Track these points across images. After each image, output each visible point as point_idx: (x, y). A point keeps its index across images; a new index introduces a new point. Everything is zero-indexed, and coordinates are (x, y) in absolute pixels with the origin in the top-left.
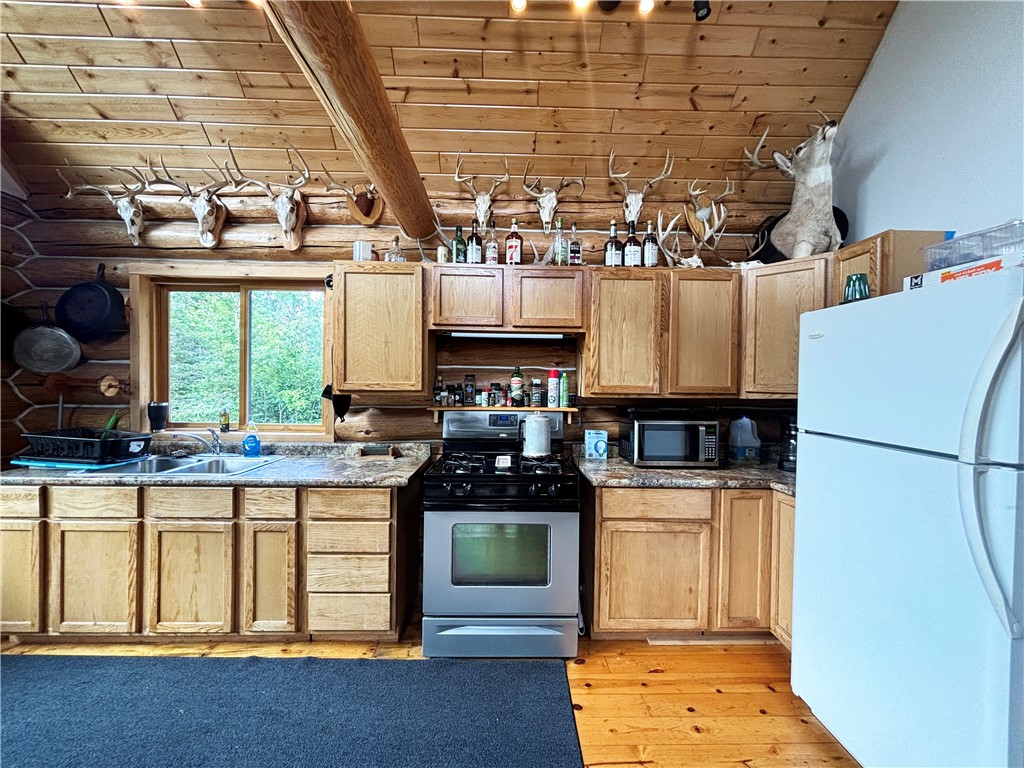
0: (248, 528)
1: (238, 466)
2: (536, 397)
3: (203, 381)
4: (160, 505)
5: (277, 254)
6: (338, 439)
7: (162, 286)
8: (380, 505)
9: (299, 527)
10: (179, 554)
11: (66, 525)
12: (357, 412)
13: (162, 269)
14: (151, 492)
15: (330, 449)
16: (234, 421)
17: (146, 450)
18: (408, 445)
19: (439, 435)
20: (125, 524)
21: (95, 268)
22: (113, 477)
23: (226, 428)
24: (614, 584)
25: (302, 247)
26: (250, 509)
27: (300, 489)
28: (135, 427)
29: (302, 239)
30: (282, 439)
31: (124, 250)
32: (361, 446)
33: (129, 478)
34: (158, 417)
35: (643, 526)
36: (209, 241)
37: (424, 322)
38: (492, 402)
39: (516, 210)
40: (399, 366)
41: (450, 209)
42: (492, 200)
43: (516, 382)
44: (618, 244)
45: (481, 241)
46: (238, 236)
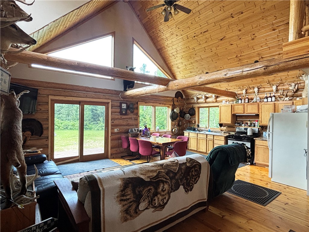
0: (208, 139)
1: (207, 133)
2: (253, 125)
3: (204, 119)
4: (200, 136)
5: (213, 102)
6: (221, 131)
7: (199, 108)
8: (223, 138)
9: (213, 140)
10: (201, 142)
11: (191, 137)
12: (224, 127)
13: (199, 106)
14: (198, 134)
15: (220, 132)
16: (207, 127)
17: (197, 130)
18: (231, 132)
19: (236, 131)
20: (196, 138)
21: (192, 106)
22: (195, 132)
23: (206, 128)
24: (258, 155)
25: (216, 101)
26: (208, 137)
27: (214, 135)
28: (196, 127)
29: (216, 100)
30: (214, 130)
31: (195, 103)
32: (224, 132)
33: (196, 132)
34: (198, 126)
35: (263, 147)
36: (204, 102)
37: (232, 113)
38: (245, 126)
39: (251, 91)
40: (228, 120)
41: (239, 92)
42: (246, 90)
43: (249, 122)
44: (267, 98)
45: (241, 99)
46: (208, 100)
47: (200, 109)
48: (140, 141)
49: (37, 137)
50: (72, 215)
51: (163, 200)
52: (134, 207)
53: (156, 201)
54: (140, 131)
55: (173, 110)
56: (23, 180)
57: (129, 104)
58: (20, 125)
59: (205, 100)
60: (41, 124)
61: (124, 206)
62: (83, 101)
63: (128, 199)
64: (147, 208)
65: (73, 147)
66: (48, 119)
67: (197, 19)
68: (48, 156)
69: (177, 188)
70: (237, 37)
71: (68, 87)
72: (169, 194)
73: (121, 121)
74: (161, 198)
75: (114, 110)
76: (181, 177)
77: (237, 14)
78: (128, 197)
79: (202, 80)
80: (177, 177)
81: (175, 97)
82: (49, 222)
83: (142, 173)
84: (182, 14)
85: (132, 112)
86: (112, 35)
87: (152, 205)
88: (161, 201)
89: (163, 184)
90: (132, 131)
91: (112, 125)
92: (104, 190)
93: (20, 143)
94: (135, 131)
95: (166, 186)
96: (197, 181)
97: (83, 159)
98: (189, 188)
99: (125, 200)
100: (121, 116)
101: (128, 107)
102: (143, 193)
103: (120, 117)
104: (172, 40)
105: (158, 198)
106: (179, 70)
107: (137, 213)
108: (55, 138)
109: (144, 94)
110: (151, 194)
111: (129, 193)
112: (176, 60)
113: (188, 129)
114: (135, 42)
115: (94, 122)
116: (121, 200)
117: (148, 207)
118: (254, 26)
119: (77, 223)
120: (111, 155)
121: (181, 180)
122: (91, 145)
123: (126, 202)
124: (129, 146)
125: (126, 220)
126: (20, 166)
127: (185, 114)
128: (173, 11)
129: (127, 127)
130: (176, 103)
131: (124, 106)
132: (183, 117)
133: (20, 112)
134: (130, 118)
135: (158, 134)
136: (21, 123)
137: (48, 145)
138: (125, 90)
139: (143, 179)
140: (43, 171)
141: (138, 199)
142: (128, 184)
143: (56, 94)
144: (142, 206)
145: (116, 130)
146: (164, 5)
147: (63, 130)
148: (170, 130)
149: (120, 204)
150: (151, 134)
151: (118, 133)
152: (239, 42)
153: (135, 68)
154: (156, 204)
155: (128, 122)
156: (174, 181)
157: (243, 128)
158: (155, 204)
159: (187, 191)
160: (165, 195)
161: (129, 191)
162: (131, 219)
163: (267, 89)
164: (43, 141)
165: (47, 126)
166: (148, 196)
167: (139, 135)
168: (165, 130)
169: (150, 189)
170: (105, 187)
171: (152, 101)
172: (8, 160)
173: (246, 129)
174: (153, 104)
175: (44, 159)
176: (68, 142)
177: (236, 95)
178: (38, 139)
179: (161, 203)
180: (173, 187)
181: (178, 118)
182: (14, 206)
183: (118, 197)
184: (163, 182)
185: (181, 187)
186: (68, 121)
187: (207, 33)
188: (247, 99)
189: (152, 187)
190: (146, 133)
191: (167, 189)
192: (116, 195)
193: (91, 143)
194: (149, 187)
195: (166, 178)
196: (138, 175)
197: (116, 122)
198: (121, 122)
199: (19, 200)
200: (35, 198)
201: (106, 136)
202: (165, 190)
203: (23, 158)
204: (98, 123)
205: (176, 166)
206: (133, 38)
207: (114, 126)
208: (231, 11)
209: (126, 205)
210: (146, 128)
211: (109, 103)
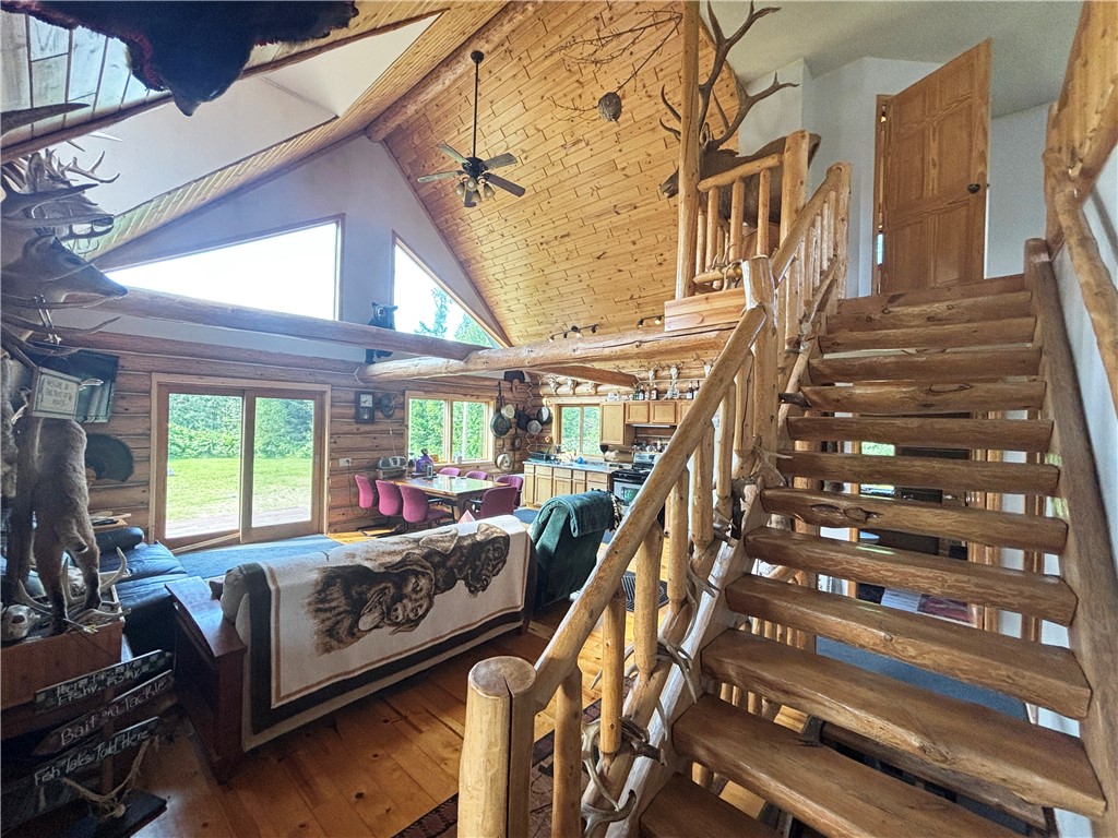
0: (574, 480)
4: (557, 473)
5: (589, 395)
6: (604, 460)
7: (560, 406)
9: (586, 483)
10: (560, 485)
11: (538, 476)
12: (611, 452)
13: (560, 401)
14: (555, 469)
15: (601, 464)
16: (578, 452)
18: (624, 464)
19: (633, 462)
20: (549, 478)
22: (548, 465)
23: (575, 454)
25: (596, 393)
27: (587, 472)
28: (552, 452)
29: (596, 390)
30: (589, 459)
31: (550, 395)
32: (610, 463)
33: (551, 465)
34: (558, 449)
36: (571, 392)
37: (625, 421)
38: (651, 450)
39: (665, 373)
40: (617, 437)
41: (643, 375)
42: (656, 371)
43: (659, 443)
44: (692, 390)
45: (643, 392)
46: (578, 389)
47: (563, 409)
48: (406, 488)
49: (114, 482)
50: (208, 646)
51: (415, 610)
52: (347, 623)
53: (400, 611)
54: (411, 464)
55: (498, 411)
56: (92, 581)
57: (380, 395)
58: (80, 461)
59: (574, 389)
60: (127, 450)
61: (323, 621)
62: (252, 389)
63: (335, 608)
64: (376, 627)
65: (227, 507)
66: (149, 435)
67: (545, 206)
68: (146, 533)
69: (449, 585)
70: (629, 256)
71: (209, 352)
72: (430, 598)
73: (358, 438)
74: (410, 605)
75: (336, 410)
76: (460, 563)
77: (625, 207)
78: (333, 604)
79: (533, 355)
80: (449, 564)
81: (505, 380)
82: (153, 659)
83: (368, 556)
84: (501, 193)
85: (389, 417)
86: (337, 223)
87: (390, 619)
88: (412, 611)
89: (417, 577)
90: (386, 463)
91: (332, 450)
92: (278, 590)
93: (84, 502)
94: (395, 462)
95: (423, 582)
96: (500, 570)
97: (250, 534)
98: (477, 584)
99: (325, 610)
100: (358, 426)
101: (378, 404)
102: (369, 595)
103: (354, 427)
104: (492, 244)
105: (405, 607)
106: (514, 315)
107: (353, 635)
108: (170, 481)
109: (414, 375)
110: (388, 598)
111: (335, 596)
112: (503, 291)
113: (533, 457)
114: (398, 240)
115: (293, 435)
116: (318, 610)
117: (381, 625)
118: (660, 237)
119: (216, 655)
120: (330, 525)
121: (460, 569)
122: (280, 499)
123: (328, 615)
124: (376, 502)
125: (328, 649)
126: (87, 549)
127: (530, 420)
128: (480, 187)
129: (375, 455)
130: (507, 395)
131: (367, 401)
132: (525, 428)
133: (80, 432)
134: (382, 432)
135: (457, 470)
136: (83, 458)
137: (148, 504)
138: (370, 361)
139: (368, 569)
140: (134, 570)
141: (357, 608)
142: (333, 578)
143: (174, 370)
144: (365, 622)
145: (343, 463)
146: (460, 173)
147: (196, 457)
148: (491, 459)
149: (315, 617)
150: (438, 470)
151: (349, 468)
152: (633, 266)
153: (396, 308)
154: (401, 617)
155: (377, 442)
156: (442, 571)
157: (647, 454)
158: (397, 618)
159: (473, 591)
160: (422, 599)
161: (336, 592)
162: (339, 648)
163: (695, 372)
164: (136, 494)
165: (143, 453)
166: (380, 603)
167: (407, 474)
168: (477, 461)
169: (386, 588)
170: (280, 585)
171: (445, 389)
172: (58, 538)
173: (652, 457)
174: (446, 396)
175: (138, 539)
176: (211, 491)
177: (636, 382)
178: (116, 488)
179: (412, 616)
180: (440, 584)
181: (512, 431)
182: (74, 630)
183: (310, 604)
184: (416, 574)
185: (461, 584)
186: (214, 432)
187: (567, 239)
188: (654, 392)
189: (389, 585)
190: (425, 468)
191: (424, 588)
192: (307, 601)
193: (282, 494)
194: (383, 585)
195: (422, 567)
196: (358, 561)
197: (345, 442)
198: (359, 441)
199: (85, 619)
200: (121, 615)
201: (317, 476)
202: (421, 589)
203: (91, 532)
204: (304, 438)
205: (449, 541)
206: (393, 231)
207: (337, 452)
208: (614, 200)
209: (328, 619)
210: (425, 455)
211: (325, 392)
